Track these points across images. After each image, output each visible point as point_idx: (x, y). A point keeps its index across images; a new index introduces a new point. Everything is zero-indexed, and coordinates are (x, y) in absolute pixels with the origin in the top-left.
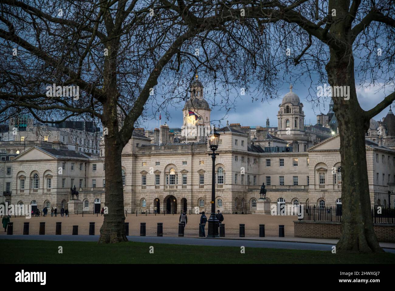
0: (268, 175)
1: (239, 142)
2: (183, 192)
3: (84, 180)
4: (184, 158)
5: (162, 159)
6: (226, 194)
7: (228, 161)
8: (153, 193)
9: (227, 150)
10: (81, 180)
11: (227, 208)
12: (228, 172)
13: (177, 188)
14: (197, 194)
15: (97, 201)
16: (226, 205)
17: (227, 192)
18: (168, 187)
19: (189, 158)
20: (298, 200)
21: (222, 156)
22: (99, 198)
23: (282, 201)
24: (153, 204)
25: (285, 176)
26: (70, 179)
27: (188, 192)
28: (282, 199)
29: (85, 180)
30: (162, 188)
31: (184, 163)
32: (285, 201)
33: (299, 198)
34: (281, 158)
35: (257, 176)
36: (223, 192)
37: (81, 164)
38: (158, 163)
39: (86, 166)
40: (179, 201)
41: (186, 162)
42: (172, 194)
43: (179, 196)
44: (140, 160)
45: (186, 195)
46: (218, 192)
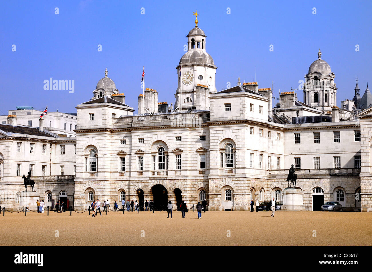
0: (297, 156)
1: (256, 107)
2: (177, 181)
3: (48, 166)
4: (177, 133)
5: (147, 134)
6: (236, 182)
7: (240, 134)
8: (135, 181)
9: (238, 118)
10: (44, 166)
11: (239, 202)
12: (239, 151)
13: (167, 174)
14: (196, 183)
15: (63, 194)
16: (238, 198)
17: (239, 179)
18: (156, 173)
19: (184, 132)
20: (342, 189)
21: (231, 127)
22: (65, 190)
23: (320, 192)
24: (134, 197)
25: (321, 156)
26: (28, 164)
27: (183, 181)
28: (320, 188)
29: (51, 167)
31: (179, 138)
32: (323, 192)
33: (344, 187)
34: (316, 131)
35: (282, 157)
36: (233, 179)
37: (44, 146)
38: (141, 140)
39: (51, 147)
40: (171, 193)
41: (181, 138)
42: (160, 182)
43: (170, 186)
44: (117, 136)
45: (181, 184)
46: (226, 179)
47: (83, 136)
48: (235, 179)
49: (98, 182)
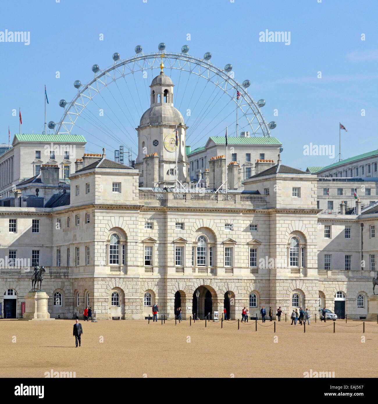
4: (229, 219)
5: (188, 217)
6: (310, 285)
8: (173, 280)
11: (311, 309)
12: (311, 247)
13: (212, 272)
14: (248, 285)
15: (9, 294)
16: (310, 305)
17: (310, 281)
18: (197, 269)
19: (238, 218)
21: (302, 217)
24: (174, 301)
27: (237, 281)
28: (341, 292)
30: (188, 272)
31: (228, 226)
32: (344, 296)
36: (305, 281)
38: (179, 225)
40: (221, 297)
42: (207, 283)
43: (221, 288)
44: (141, 217)
45: (233, 285)
46: (297, 281)
47: (105, 214)
48: (307, 281)
49: (130, 279)
